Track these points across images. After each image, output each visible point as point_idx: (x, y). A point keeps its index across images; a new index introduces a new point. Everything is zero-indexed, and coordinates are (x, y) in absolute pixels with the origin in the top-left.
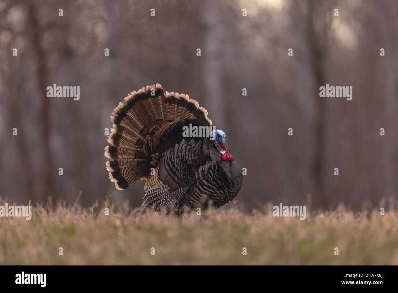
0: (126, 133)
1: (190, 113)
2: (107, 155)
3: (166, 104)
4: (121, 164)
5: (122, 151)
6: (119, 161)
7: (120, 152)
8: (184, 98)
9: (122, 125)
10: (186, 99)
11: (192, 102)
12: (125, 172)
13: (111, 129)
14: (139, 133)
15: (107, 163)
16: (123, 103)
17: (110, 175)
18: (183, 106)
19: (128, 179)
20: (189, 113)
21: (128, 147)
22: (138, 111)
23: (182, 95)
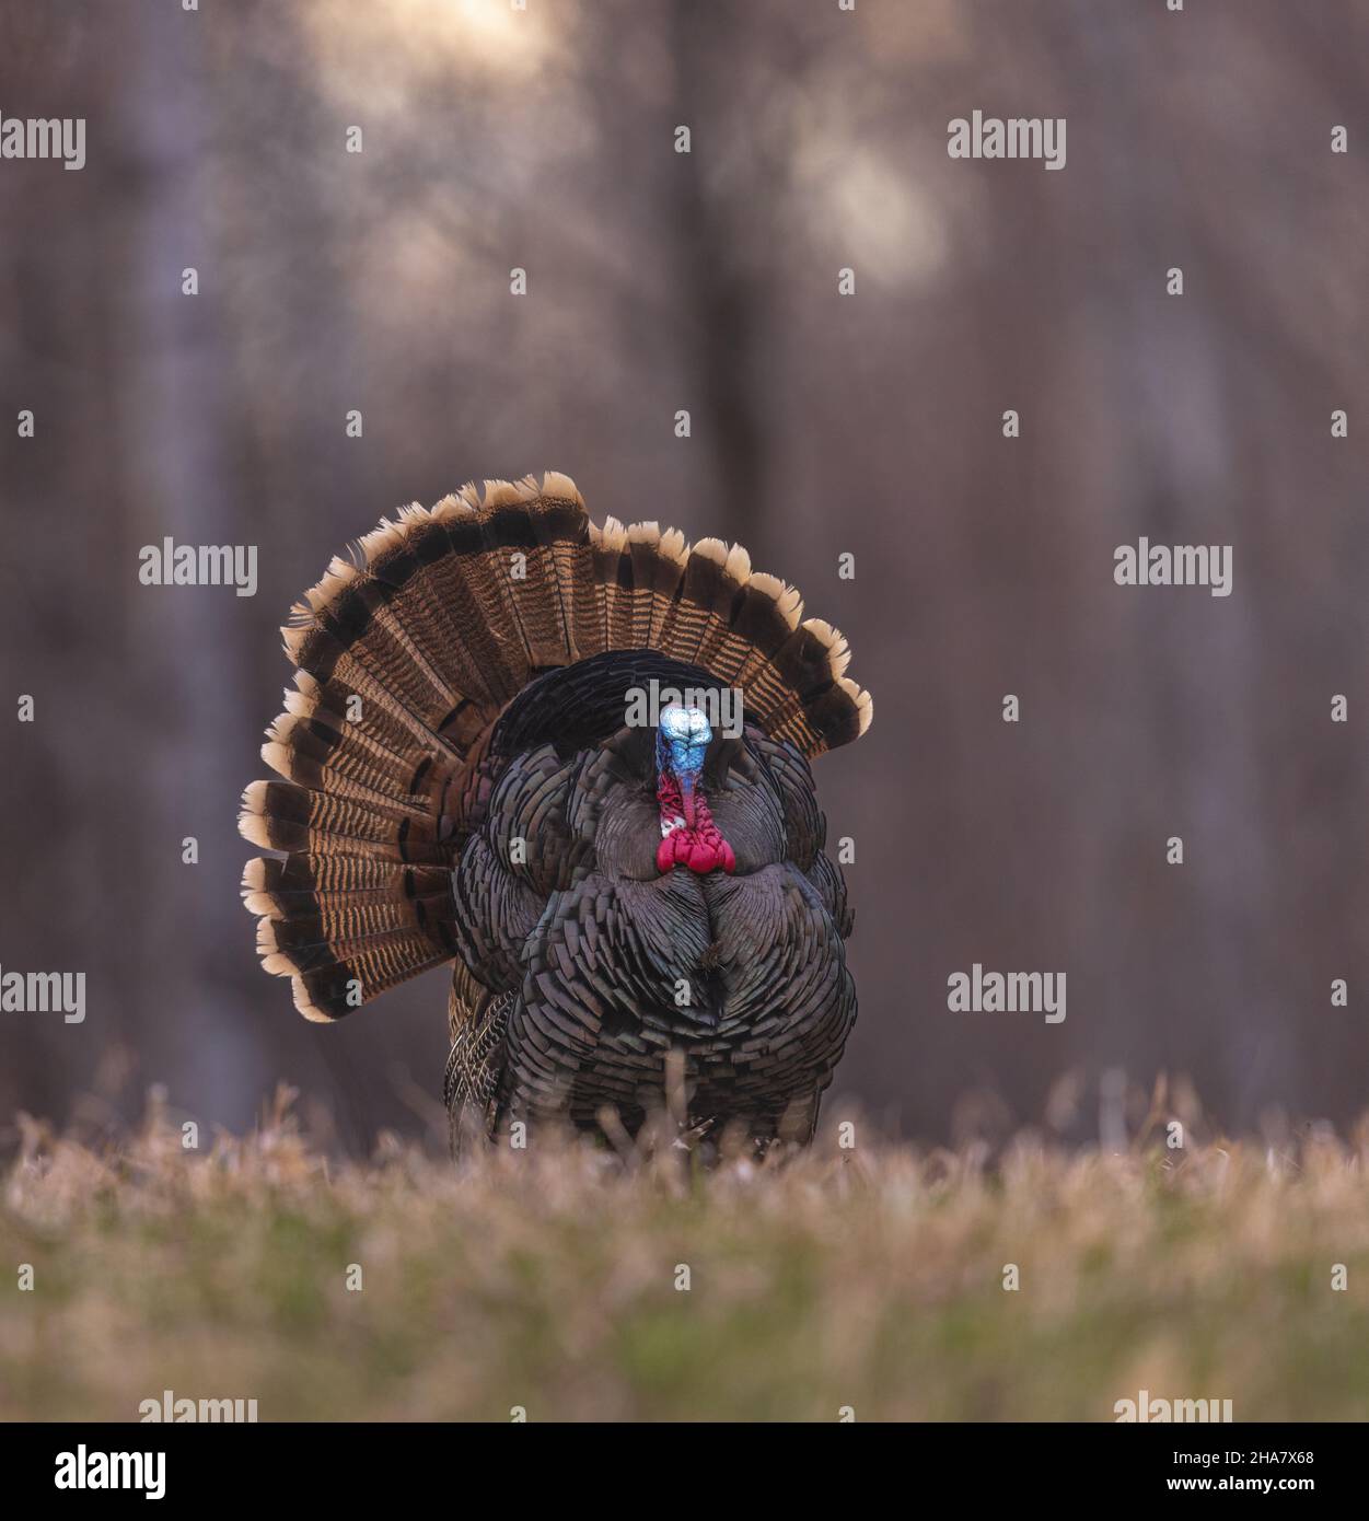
0: (364, 726)
1: (745, 649)
2: (251, 827)
3: (597, 587)
4: (328, 883)
5: (337, 815)
6: (317, 864)
7: (325, 819)
8: (719, 560)
9: (344, 680)
10: (730, 567)
11: (764, 589)
12: (346, 927)
13: (287, 692)
14: (434, 728)
15: (253, 870)
16: (351, 562)
17: (264, 934)
18: (707, 604)
19: (361, 966)
20: (740, 647)
21: (370, 797)
22: (427, 612)
23: (710, 546)
